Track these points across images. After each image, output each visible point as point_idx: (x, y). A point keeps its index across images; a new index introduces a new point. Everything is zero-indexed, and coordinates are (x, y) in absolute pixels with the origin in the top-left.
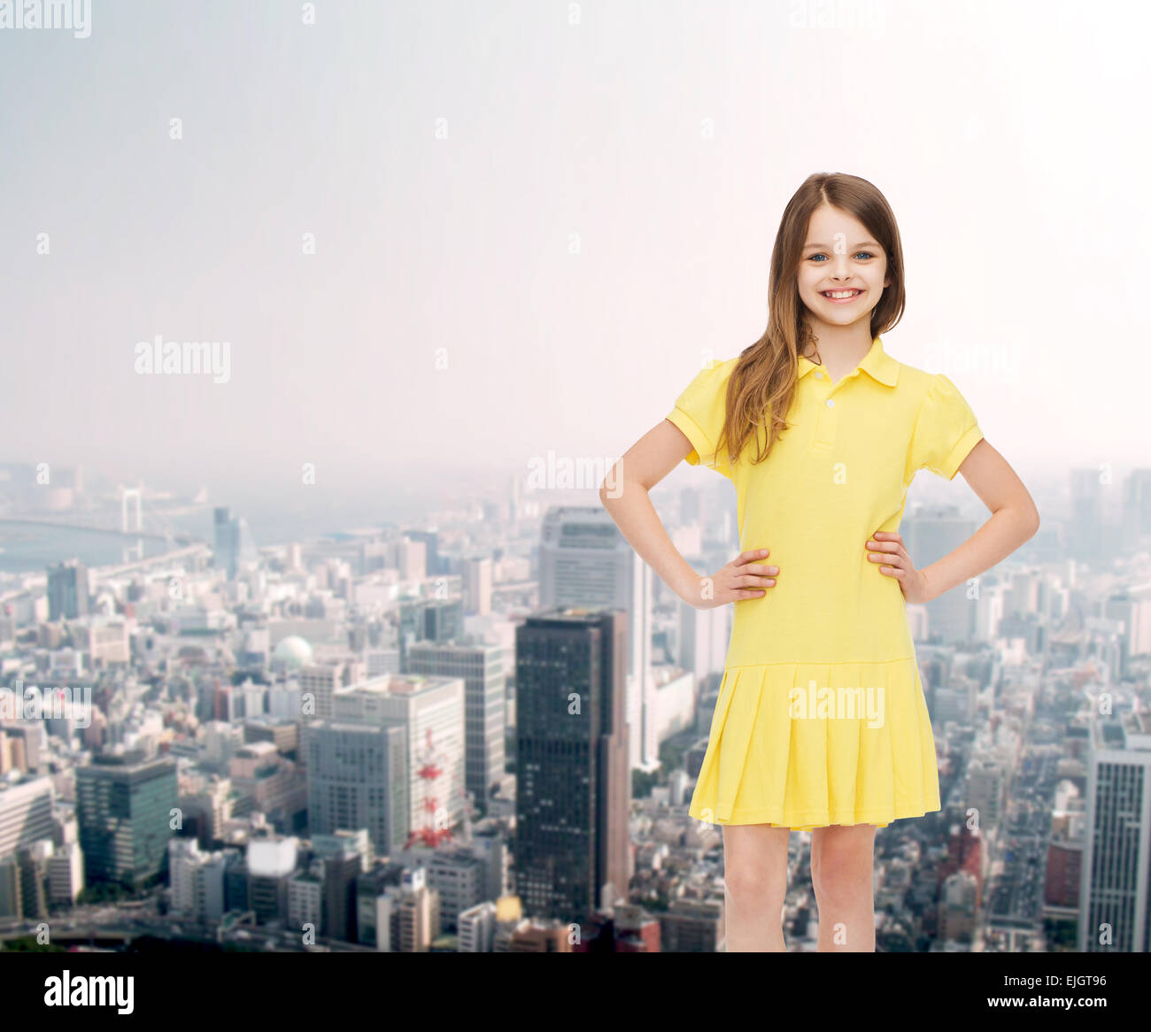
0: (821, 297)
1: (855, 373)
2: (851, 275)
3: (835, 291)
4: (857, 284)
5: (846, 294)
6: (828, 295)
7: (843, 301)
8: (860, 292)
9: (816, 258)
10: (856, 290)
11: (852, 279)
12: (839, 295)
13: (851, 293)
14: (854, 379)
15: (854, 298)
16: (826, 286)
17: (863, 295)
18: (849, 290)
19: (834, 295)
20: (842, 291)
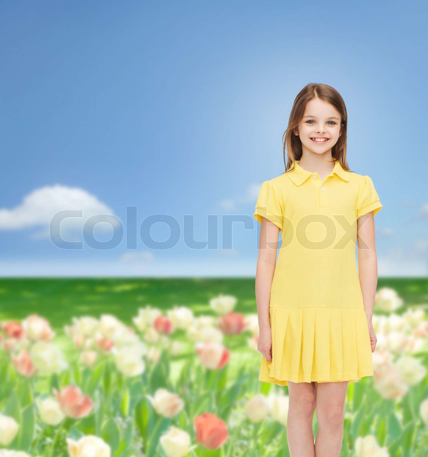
0: (310, 139)
1: (332, 175)
2: (325, 132)
3: (317, 138)
4: (327, 136)
5: (322, 140)
6: (313, 139)
7: (320, 143)
8: (328, 139)
9: (310, 122)
10: (326, 138)
11: (325, 133)
12: (319, 140)
13: (324, 140)
14: (331, 177)
15: (325, 142)
16: (313, 136)
17: (329, 141)
18: (323, 138)
19: (316, 140)
20: (320, 138)
